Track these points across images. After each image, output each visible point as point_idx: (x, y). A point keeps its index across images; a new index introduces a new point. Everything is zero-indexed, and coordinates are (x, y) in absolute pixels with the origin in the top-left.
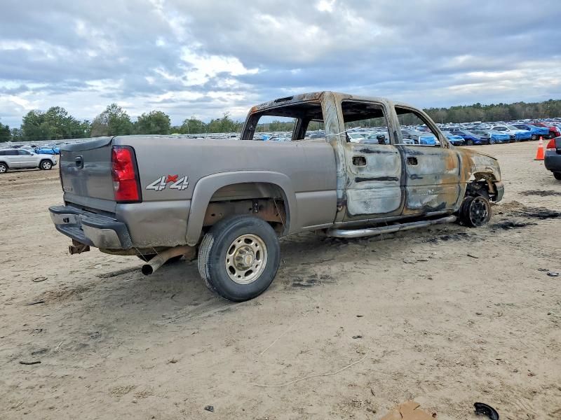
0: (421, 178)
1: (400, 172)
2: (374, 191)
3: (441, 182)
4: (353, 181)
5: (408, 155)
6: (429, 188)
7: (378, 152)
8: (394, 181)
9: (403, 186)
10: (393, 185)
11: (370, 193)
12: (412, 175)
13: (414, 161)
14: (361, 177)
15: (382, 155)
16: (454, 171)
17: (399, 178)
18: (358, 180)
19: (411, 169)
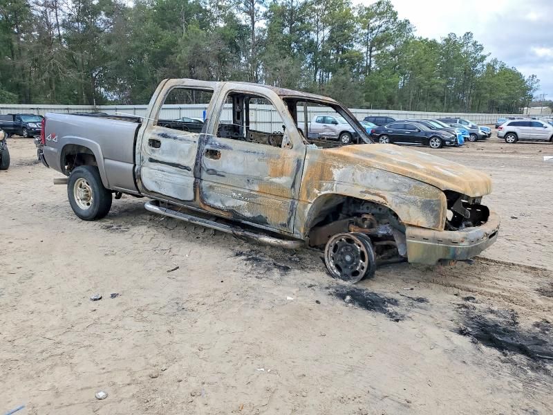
0: (223, 176)
1: (194, 162)
2: (165, 175)
3: (257, 188)
4: (146, 160)
5: (208, 147)
6: (234, 191)
7: (175, 138)
8: (186, 170)
9: (198, 177)
10: (185, 174)
11: (160, 175)
12: (208, 170)
13: (214, 154)
14: (153, 158)
15: (177, 142)
16: (284, 181)
17: (192, 169)
18: (151, 160)
19: (208, 162)
